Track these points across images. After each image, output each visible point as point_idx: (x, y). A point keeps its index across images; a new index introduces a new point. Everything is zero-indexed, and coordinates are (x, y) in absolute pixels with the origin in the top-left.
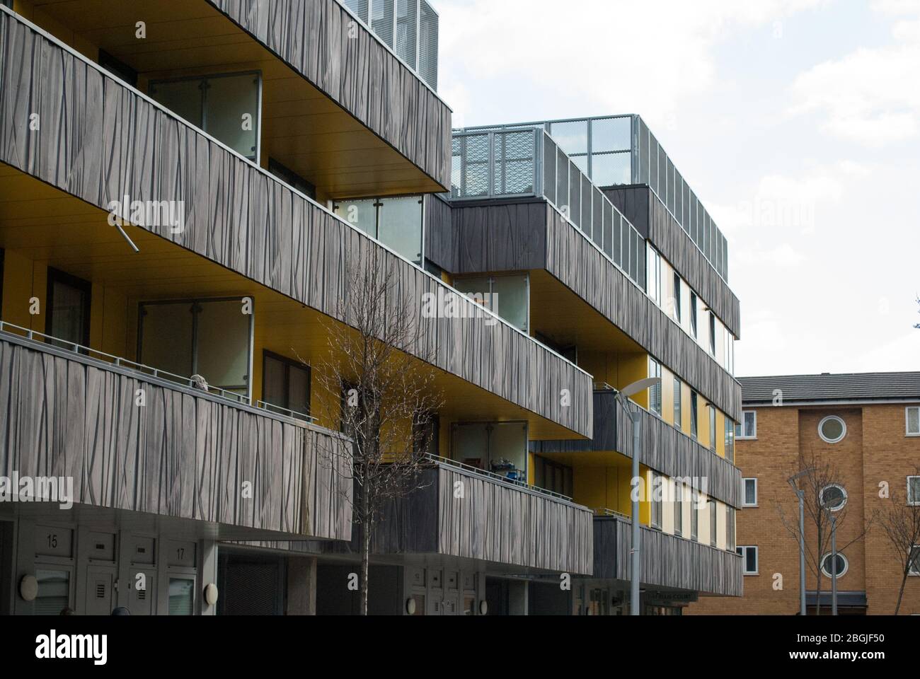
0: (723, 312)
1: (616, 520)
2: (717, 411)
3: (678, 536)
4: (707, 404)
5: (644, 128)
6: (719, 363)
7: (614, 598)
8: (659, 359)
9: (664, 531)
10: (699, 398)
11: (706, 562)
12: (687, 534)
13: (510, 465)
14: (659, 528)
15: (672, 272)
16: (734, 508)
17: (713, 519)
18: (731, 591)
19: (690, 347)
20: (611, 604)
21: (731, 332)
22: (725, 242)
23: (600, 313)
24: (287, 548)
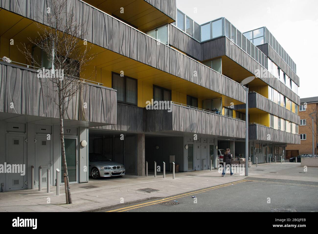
0: (294, 79)
1: (256, 125)
2: (292, 102)
3: (279, 130)
4: (289, 100)
5: (268, 31)
6: (293, 91)
7: (264, 145)
8: (272, 87)
9: (274, 128)
10: (286, 99)
11: (288, 137)
12: (282, 129)
13: (217, 109)
14: (273, 128)
15: (277, 67)
16: (298, 124)
17: (291, 127)
18: (297, 143)
19: (283, 86)
20: (263, 146)
21: (297, 85)
22: (295, 65)
23: (249, 71)
24: (126, 130)
